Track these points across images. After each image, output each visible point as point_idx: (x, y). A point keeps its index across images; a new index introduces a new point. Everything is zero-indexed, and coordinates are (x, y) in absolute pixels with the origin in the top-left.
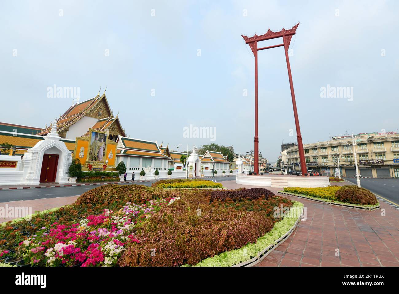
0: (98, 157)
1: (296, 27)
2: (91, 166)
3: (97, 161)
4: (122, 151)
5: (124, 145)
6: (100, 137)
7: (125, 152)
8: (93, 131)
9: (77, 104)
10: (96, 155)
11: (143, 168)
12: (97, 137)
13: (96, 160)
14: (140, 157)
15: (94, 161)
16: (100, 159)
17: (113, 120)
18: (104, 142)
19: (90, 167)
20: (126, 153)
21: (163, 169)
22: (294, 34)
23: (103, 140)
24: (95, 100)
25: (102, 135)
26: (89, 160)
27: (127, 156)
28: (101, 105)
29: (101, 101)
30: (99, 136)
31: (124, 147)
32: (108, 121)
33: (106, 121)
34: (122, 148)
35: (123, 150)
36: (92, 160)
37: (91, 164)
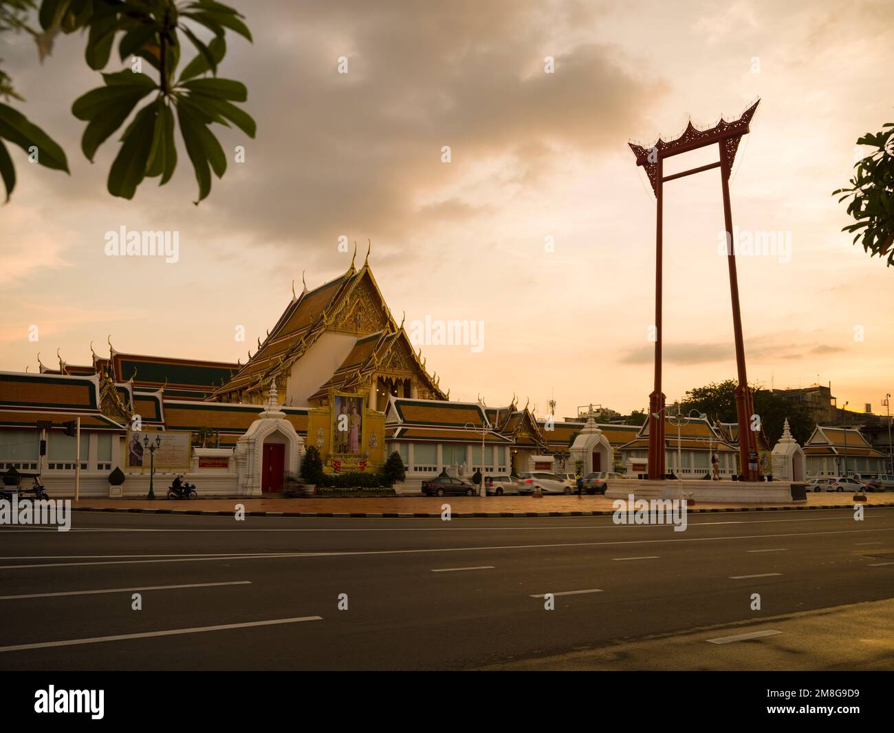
0: (349, 445)
1: (749, 114)
2: (339, 463)
3: (348, 454)
4: (395, 430)
5: (401, 416)
6: (351, 405)
7: (403, 431)
8: (337, 395)
9: (304, 295)
10: (346, 441)
11: (444, 466)
12: (345, 405)
13: (345, 452)
14: (436, 443)
15: (342, 454)
16: (354, 450)
17: (393, 337)
18: (358, 415)
19: (337, 467)
20: (404, 435)
21: (496, 469)
22: (746, 132)
23: (355, 411)
24: (344, 285)
25: (353, 401)
26: (334, 451)
27: (407, 442)
28: (363, 297)
29: (360, 284)
30: (347, 404)
31: (400, 421)
32: (381, 342)
33: (375, 341)
34: (397, 423)
35: (399, 429)
36: (339, 452)
37: (338, 459)
